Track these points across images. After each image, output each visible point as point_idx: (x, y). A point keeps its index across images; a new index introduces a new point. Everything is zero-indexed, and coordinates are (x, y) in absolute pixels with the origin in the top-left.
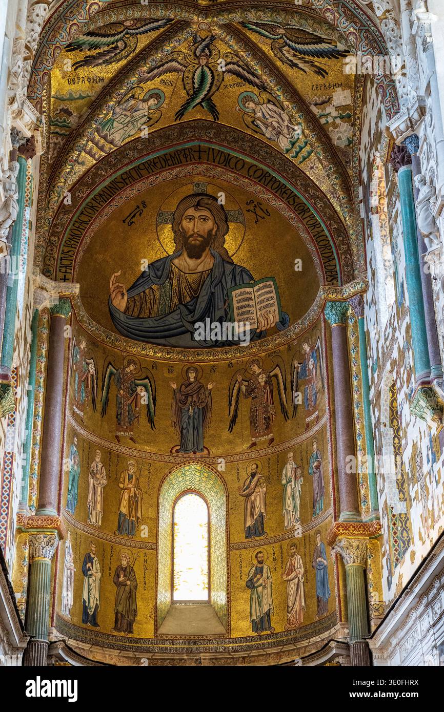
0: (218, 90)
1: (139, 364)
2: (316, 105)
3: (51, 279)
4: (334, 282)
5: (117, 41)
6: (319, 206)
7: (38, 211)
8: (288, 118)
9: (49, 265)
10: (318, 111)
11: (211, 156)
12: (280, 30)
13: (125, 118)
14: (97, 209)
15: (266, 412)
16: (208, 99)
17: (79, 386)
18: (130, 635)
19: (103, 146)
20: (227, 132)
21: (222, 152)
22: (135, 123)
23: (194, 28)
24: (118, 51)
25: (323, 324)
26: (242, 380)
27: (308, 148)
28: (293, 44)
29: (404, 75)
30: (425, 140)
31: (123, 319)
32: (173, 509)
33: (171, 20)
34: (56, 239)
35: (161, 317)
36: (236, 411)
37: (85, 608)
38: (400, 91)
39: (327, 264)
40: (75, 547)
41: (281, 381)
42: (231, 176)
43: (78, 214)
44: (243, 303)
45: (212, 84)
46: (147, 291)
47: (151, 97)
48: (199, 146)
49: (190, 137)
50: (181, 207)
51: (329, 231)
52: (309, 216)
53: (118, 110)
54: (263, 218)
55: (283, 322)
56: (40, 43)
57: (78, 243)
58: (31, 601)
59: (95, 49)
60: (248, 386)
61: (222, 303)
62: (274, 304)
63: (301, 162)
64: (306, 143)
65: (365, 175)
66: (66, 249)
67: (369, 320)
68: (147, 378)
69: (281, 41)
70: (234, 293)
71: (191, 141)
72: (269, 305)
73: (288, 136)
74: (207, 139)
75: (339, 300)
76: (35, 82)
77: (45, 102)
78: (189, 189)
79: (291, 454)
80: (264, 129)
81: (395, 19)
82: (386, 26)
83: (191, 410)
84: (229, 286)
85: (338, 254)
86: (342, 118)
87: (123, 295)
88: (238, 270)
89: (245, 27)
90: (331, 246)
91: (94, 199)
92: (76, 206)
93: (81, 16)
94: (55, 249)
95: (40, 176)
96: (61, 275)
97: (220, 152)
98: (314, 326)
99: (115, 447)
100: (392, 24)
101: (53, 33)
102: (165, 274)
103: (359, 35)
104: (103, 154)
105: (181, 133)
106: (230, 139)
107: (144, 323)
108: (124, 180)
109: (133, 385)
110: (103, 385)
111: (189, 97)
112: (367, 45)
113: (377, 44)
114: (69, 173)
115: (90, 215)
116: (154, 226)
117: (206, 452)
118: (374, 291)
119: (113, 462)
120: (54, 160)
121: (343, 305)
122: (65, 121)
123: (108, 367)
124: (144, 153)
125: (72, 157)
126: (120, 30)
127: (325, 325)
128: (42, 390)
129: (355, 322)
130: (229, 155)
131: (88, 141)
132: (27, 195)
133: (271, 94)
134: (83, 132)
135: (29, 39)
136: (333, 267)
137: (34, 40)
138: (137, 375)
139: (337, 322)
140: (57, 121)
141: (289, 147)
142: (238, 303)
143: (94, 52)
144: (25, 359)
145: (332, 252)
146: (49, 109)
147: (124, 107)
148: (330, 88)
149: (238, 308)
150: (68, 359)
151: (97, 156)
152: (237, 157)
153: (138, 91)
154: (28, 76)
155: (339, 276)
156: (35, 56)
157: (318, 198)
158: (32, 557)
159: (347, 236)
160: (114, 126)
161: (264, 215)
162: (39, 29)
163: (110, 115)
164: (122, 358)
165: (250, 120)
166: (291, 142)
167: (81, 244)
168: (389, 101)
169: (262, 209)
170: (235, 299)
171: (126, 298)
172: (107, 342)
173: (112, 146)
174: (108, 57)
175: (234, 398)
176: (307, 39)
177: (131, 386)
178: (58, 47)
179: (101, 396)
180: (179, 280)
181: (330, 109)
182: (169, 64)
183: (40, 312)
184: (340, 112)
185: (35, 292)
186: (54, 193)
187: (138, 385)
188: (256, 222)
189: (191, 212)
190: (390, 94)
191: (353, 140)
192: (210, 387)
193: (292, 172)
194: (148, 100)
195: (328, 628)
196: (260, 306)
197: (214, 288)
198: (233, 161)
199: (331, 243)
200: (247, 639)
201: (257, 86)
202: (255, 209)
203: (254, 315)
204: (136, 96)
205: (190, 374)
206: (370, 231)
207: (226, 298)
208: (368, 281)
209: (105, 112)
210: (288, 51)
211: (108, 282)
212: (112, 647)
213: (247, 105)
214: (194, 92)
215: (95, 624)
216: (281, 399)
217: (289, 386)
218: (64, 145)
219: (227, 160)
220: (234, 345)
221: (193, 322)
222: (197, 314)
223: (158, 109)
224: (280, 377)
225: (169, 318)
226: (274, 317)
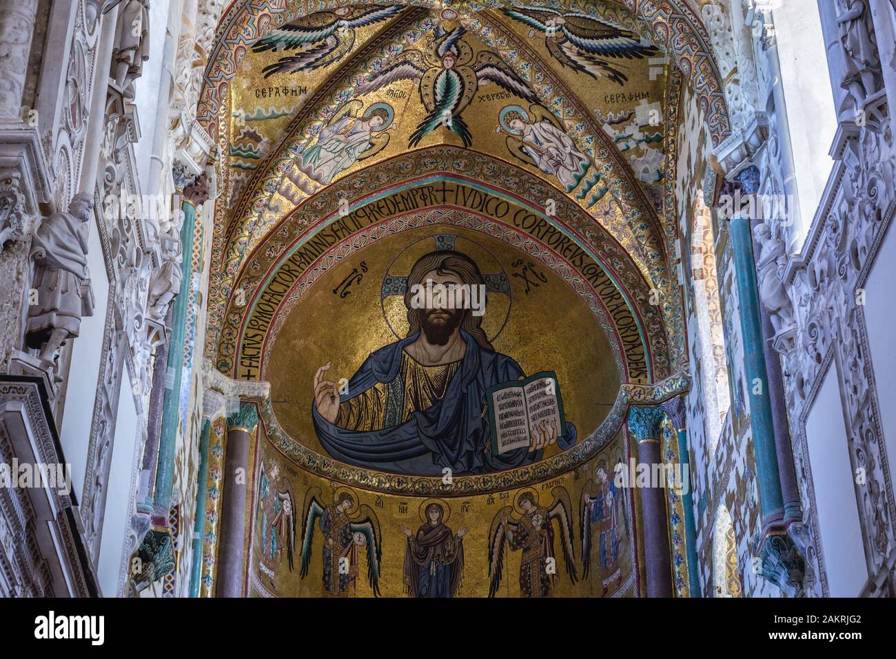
0: (470, 103)
1: (356, 500)
2: (611, 123)
3: (229, 376)
4: (641, 377)
5: (326, 36)
6: (617, 268)
7: (211, 278)
8: (571, 142)
9: (226, 356)
10: (614, 131)
11: (460, 196)
12: (559, 18)
13: (338, 143)
14: (296, 274)
15: (545, 570)
16: (456, 116)
17: (269, 533)
19: (305, 184)
20: (484, 163)
21: (477, 191)
22: (351, 151)
23: (435, 17)
24: (327, 51)
25: (626, 440)
26: (509, 523)
27: (601, 184)
28: (578, 39)
29: (736, 81)
30: (769, 174)
31: (333, 434)
33: (403, 7)
34: (237, 317)
35: (389, 430)
36: (499, 569)
38: (732, 105)
39: (631, 352)
41: (565, 524)
42: (489, 225)
43: (269, 281)
44: (509, 410)
45: (461, 94)
46: (368, 392)
47: (374, 114)
48: (444, 183)
49: (430, 171)
50: (417, 269)
51: (633, 304)
52: (603, 283)
53: (326, 133)
54: (537, 285)
55: (568, 436)
56: (216, 42)
57: (268, 323)
59: (294, 48)
60: (517, 532)
61: (478, 409)
62: (553, 411)
63: (590, 205)
64: (598, 178)
65: (683, 223)
66: (251, 333)
67: (692, 433)
68: (368, 520)
69: (560, 35)
70: (495, 395)
71: (432, 175)
72: (547, 413)
73: (571, 168)
74: (455, 172)
75: (648, 405)
76: (209, 97)
77: (223, 123)
78: (429, 245)
80: (536, 158)
81: (721, 4)
82: (709, 13)
83: (433, 568)
84: (488, 384)
85: (646, 337)
86: (648, 141)
87: (333, 398)
88: (501, 361)
89: (509, 15)
90: (635, 325)
91: (291, 260)
92: (266, 270)
93: (275, 4)
94: (235, 333)
95: (215, 228)
96: (242, 370)
97: (474, 192)
98: (613, 443)
100: (717, 11)
101: (234, 27)
102: (394, 368)
103: (671, 27)
104: (306, 196)
105: (417, 165)
106: (488, 173)
107: (364, 439)
108: (335, 232)
109: (348, 531)
110: (304, 532)
111: (429, 114)
112: (682, 39)
113: (697, 39)
114: (255, 223)
115: (286, 283)
116: (379, 299)
118: (700, 390)
120: (235, 204)
121: (654, 413)
122: (250, 149)
123: (311, 504)
124: (365, 192)
125: (261, 201)
126: (330, 21)
127: (628, 441)
128: (214, 539)
129: (673, 437)
130: (486, 195)
131: (283, 178)
132: (196, 256)
133: (546, 108)
134: (276, 164)
135: (201, 36)
136: (639, 357)
137: (208, 39)
138: (353, 516)
139: (646, 436)
140: (240, 149)
141: (573, 182)
142: (501, 409)
143: (292, 53)
144: (190, 494)
145: (638, 334)
146: (228, 133)
147: (335, 129)
148: (631, 99)
149: (502, 417)
150: (253, 492)
151: (296, 199)
152: (498, 199)
153: (355, 106)
154: (199, 89)
155: (648, 369)
156: (209, 60)
157: (617, 256)
159: (658, 311)
160: (321, 155)
161: (537, 281)
162: (215, 23)
163: (316, 140)
164: (331, 491)
165: (516, 145)
166: (576, 176)
167: (272, 325)
168: (716, 119)
169: (535, 273)
170: (496, 404)
171: (337, 402)
172: (310, 467)
173: (318, 184)
174: (312, 60)
175: (496, 550)
176: (596, 31)
177: (345, 532)
178: (242, 47)
179: (299, 547)
180: (414, 377)
181: (631, 130)
182: (400, 68)
183: (212, 424)
184: (646, 133)
185: (205, 395)
186: (234, 252)
187: (355, 531)
188: (526, 292)
189: (432, 277)
190: (717, 110)
191: (665, 173)
192: (460, 533)
193: (578, 218)
194: (370, 119)
196: (534, 413)
197: (467, 388)
198: (493, 204)
199: (637, 322)
201: (527, 97)
202: (524, 273)
203: (525, 427)
204: (353, 113)
205: (431, 515)
206: (693, 304)
207: (484, 402)
208: (691, 377)
209: (308, 136)
210: (570, 49)
211: (312, 380)
213: (511, 124)
214: (436, 107)
216: (564, 551)
217: (577, 532)
218: (250, 182)
219: (484, 202)
220: (496, 470)
221: (435, 438)
222: (442, 426)
223: (384, 131)
224: (564, 519)
225: (400, 431)
226: (553, 429)
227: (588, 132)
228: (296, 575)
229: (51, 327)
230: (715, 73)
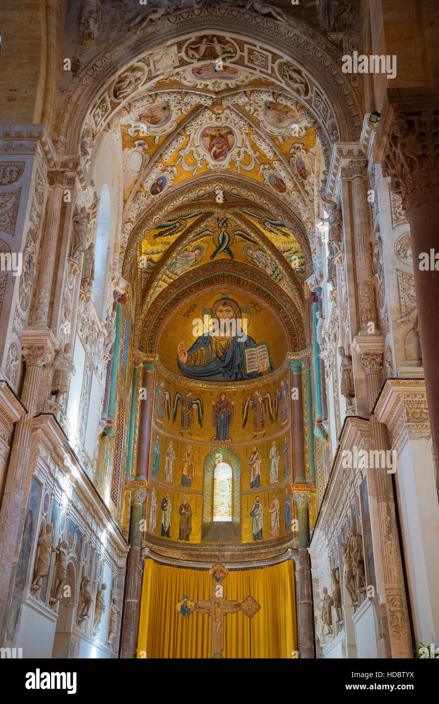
0: (232, 244)
1: (194, 392)
2: (284, 252)
3: (144, 352)
4: (295, 349)
5: (176, 223)
8: (270, 258)
9: (142, 344)
10: (285, 255)
11: (230, 279)
13: (183, 261)
14: (169, 311)
15: (262, 418)
16: (227, 248)
17: (160, 407)
18: (188, 542)
20: (239, 265)
22: (188, 263)
23: (216, 215)
24: (177, 228)
25: (289, 372)
26: (250, 400)
27: (281, 275)
28: (270, 221)
29: (315, 253)
31: (185, 368)
32: (214, 471)
35: (206, 365)
36: (246, 417)
37: (163, 528)
39: (292, 339)
40: (157, 495)
42: (241, 290)
43: (158, 314)
44: (251, 357)
45: (229, 241)
46: (199, 351)
47: (196, 249)
48: (224, 274)
49: (218, 269)
50: (215, 305)
51: (293, 320)
52: (283, 312)
53: (178, 257)
54: (260, 311)
55: (272, 368)
56: (129, 242)
58: (132, 526)
59: (164, 228)
60: (253, 403)
61: (240, 357)
62: (267, 357)
63: (278, 282)
64: (280, 272)
66: (152, 334)
68: (198, 399)
69: (264, 219)
71: (219, 271)
72: (264, 358)
73: (271, 268)
74: (228, 269)
75: (297, 360)
77: (139, 257)
78: (219, 296)
79: (274, 442)
80: (258, 264)
83: (222, 416)
84: (243, 346)
85: (298, 333)
87: (185, 354)
88: (248, 339)
89: (244, 213)
91: (167, 306)
92: (157, 310)
94: (146, 335)
96: (149, 349)
97: (235, 277)
98: (286, 373)
99: (180, 439)
100: (310, 225)
102: (208, 342)
104: (172, 281)
105: (213, 267)
106: (240, 269)
107: (197, 369)
108: (183, 294)
109: (191, 404)
110: (174, 405)
111: (217, 248)
115: (165, 314)
116: (201, 316)
117: (230, 439)
119: (180, 448)
120: (145, 287)
121: (299, 363)
122: (150, 266)
123: (177, 394)
124: (194, 279)
125: (154, 285)
127: (291, 372)
128: (139, 412)
129: (306, 371)
130: (240, 278)
135: (122, 243)
136: (295, 341)
137: (125, 243)
138: (193, 398)
139: (297, 371)
141: (272, 273)
145: (295, 332)
146: (141, 260)
147: (181, 256)
148: (292, 243)
149: (248, 359)
151: (168, 282)
152: (244, 279)
155: (298, 346)
157: (288, 301)
158: (132, 502)
159: (302, 324)
160: (176, 266)
163: (174, 261)
165: (251, 259)
166: (273, 271)
167: (160, 331)
168: (309, 266)
169: (259, 307)
170: (246, 354)
171: (187, 355)
172: (176, 382)
173: (176, 276)
174: (171, 232)
179: (172, 411)
180: (216, 345)
182: (205, 232)
183: (137, 370)
187: (193, 403)
188: (256, 313)
189: (221, 308)
190: (310, 263)
191: (305, 271)
192: (233, 403)
193: (274, 287)
194: (195, 251)
195: (290, 540)
196: (260, 358)
197: (235, 348)
198: (242, 281)
199: (294, 327)
200: (250, 544)
201: (253, 242)
202: (255, 307)
203: (257, 363)
204: (188, 250)
205: (222, 397)
207: (242, 354)
208: (311, 351)
210: (268, 225)
211: (177, 348)
212: (177, 548)
213: (248, 251)
214: (220, 245)
215: (169, 536)
216: (270, 411)
217: (274, 404)
218: (150, 278)
219: (239, 281)
220: (246, 380)
221: (224, 368)
222: (226, 363)
223: (201, 255)
224: (269, 399)
225: (210, 365)
226: (267, 365)
227: (275, 256)
228: (171, 422)
229: (58, 390)
230: (309, 249)
